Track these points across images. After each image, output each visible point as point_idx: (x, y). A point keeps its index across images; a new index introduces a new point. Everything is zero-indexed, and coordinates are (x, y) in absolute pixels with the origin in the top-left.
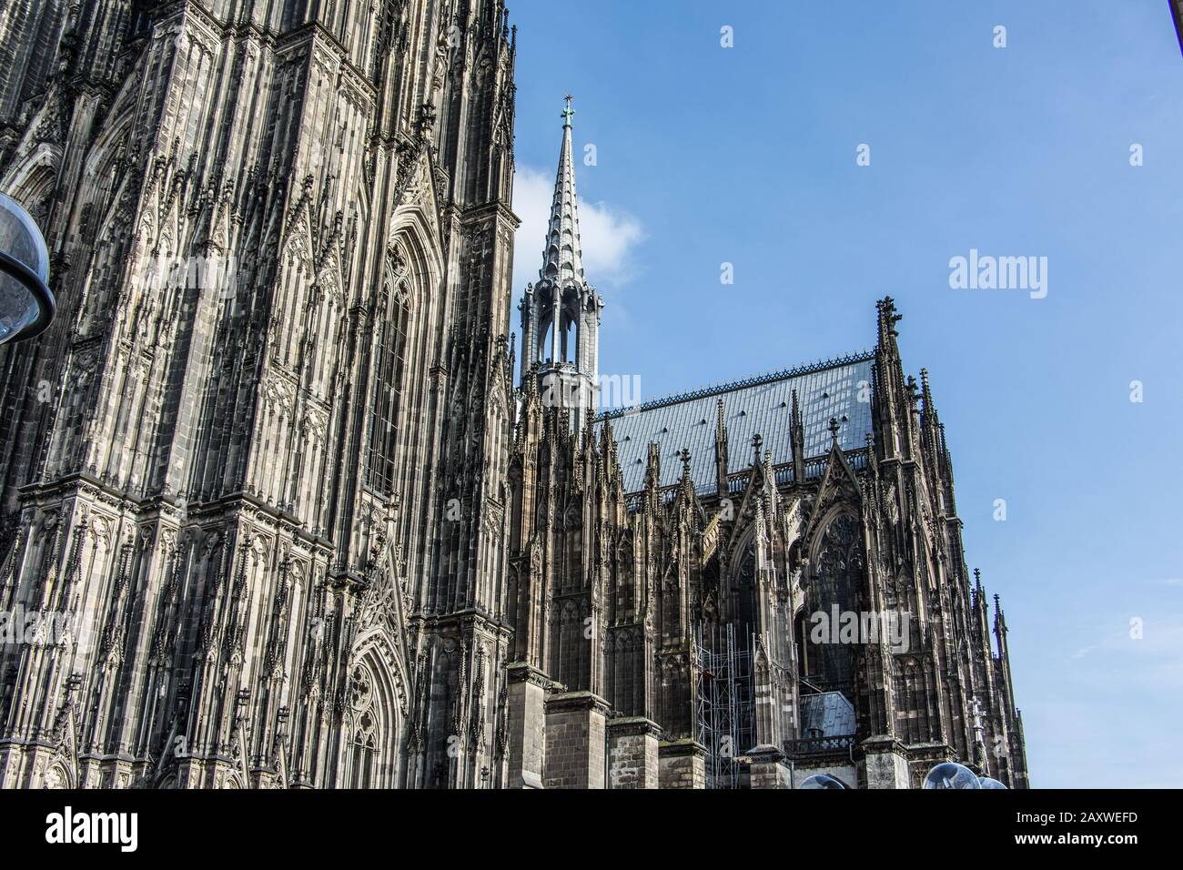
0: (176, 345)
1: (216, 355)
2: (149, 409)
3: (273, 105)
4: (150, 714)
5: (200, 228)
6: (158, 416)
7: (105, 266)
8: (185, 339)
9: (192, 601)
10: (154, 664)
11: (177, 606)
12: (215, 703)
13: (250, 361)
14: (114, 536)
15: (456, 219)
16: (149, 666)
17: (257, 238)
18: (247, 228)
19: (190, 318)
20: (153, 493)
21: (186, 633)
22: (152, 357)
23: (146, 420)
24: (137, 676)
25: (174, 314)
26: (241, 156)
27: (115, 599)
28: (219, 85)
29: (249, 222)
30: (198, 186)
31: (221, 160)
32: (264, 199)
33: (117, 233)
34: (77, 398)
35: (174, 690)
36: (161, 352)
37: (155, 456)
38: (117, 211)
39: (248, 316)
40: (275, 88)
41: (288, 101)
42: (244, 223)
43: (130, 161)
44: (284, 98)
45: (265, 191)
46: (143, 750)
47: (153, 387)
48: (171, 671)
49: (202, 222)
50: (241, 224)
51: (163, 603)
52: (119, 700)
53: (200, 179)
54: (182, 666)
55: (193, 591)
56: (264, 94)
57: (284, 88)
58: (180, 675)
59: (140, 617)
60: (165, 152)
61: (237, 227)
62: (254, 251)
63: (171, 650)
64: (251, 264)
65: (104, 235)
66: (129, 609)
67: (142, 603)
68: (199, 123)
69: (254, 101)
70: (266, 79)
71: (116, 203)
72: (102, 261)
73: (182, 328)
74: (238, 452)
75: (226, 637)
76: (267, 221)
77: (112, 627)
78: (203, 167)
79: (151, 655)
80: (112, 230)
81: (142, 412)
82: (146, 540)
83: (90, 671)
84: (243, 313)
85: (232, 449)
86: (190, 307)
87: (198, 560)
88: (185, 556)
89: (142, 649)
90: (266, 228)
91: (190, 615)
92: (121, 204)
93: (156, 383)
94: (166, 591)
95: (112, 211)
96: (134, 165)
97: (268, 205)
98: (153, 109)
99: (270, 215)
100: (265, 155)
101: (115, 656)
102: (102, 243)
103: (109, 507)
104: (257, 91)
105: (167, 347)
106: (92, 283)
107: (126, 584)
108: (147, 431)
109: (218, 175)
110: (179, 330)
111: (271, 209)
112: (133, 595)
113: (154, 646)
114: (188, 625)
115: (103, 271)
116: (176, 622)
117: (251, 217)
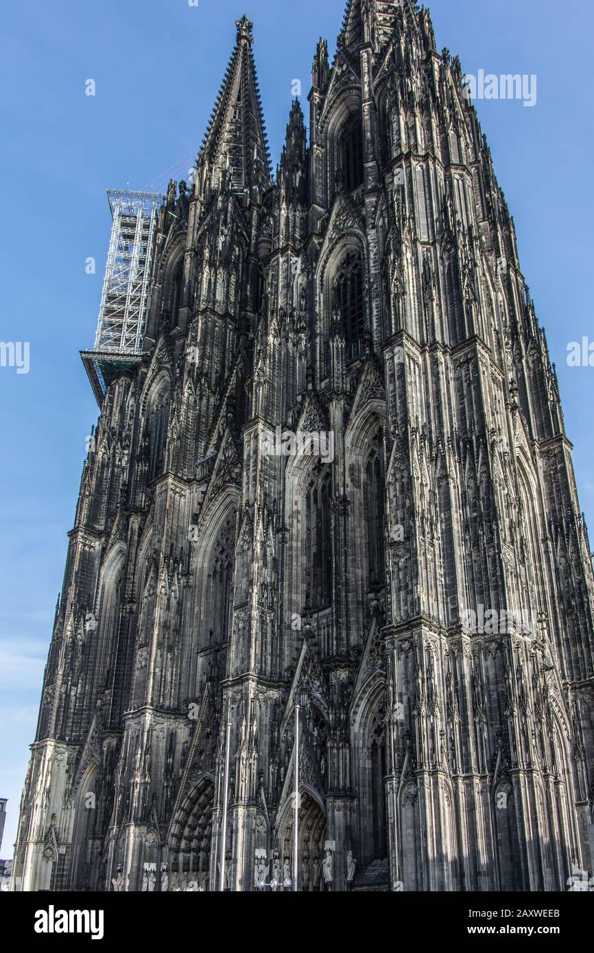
0: (442, 537)
1: (465, 541)
2: (438, 577)
3: (459, 389)
4: (482, 749)
5: (439, 468)
6: (443, 579)
7: (395, 496)
8: (448, 532)
9: (488, 683)
10: (477, 720)
11: (481, 687)
12: (523, 739)
13: (490, 541)
14: (439, 651)
15: (537, 450)
16: (475, 722)
17: (473, 469)
18: (464, 465)
19: (448, 520)
20: (453, 624)
21: (490, 701)
22: (432, 545)
23: (438, 583)
24: (470, 727)
25: (437, 519)
26: (450, 422)
27: (448, 686)
28: (427, 382)
29: (465, 461)
30: (431, 443)
31: (440, 425)
32: (472, 447)
33: (398, 476)
34: (401, 574)
35: (491, 734)
36: (436, 542)
37: (447, 603)
38: (394, 463)
39: (481, 515)
40: (458, 379)
41: (469, 385)
42: (461, 461)
43: (394, 433)
44: (465, 385)
45: (471, 442)
46: (484, 769)
47: (437, 563)
48: (487, 723)
49: (439, 464)
50: (460, 463)
51: (473, 687)
52: (465, 743)
53: (430, 439)
54: (492, 720)
55: (488, 677)
56: (452, 383)
57: (464, 379)
58: (492, 725)
59: (464, 695)
60: (413, 425)
61: (457, 464)
62: (475, 478)
63: (484, 711)
64: (472, 485)
65: (389, 478)
66: (456, 691)
67: (463, 687)
68: (421, 406)
69: (449, 389)
70: (451, 375)
71: (392, 459)
72: (392, 494)
73: (444, 527)
74: (497, 595)
75: (520, 701)
76: (478, 458)
77: (451, 702)
78: (431, 432)
79: (474, 716)
80: (394, 475)
81: (436, 579)
82: (456, 651)
83: (444, 728)
84: (475, 514)
85: (492, 593)
86: (445, 515)
87: (486, 660)
88: (479, 658)
89: (469, 713)
90: (478, 462)
91: (489, 691)
92: (396, 459)
93: (439, 561)
94: (473, 679)
95: (391, 464)
96: (398, 435)
97: (475, 449)
98: (398, 401)
99: (478, 455)
100: (462, 420)
101: (456, 719)
102: (390, 483)
103: (434, 634)
104: (448, 383)
105: (439, 539)
106: (390, 507)
107: (453, 677)
108: (439, 589)
109: (441, 434)
110: (442, 529)
111: (478, 451)
112: (456, 684)
113: (474, 711)
114: (489, 696)
115: (395, 499)
116: (483, 696)
117: (465, 457)
